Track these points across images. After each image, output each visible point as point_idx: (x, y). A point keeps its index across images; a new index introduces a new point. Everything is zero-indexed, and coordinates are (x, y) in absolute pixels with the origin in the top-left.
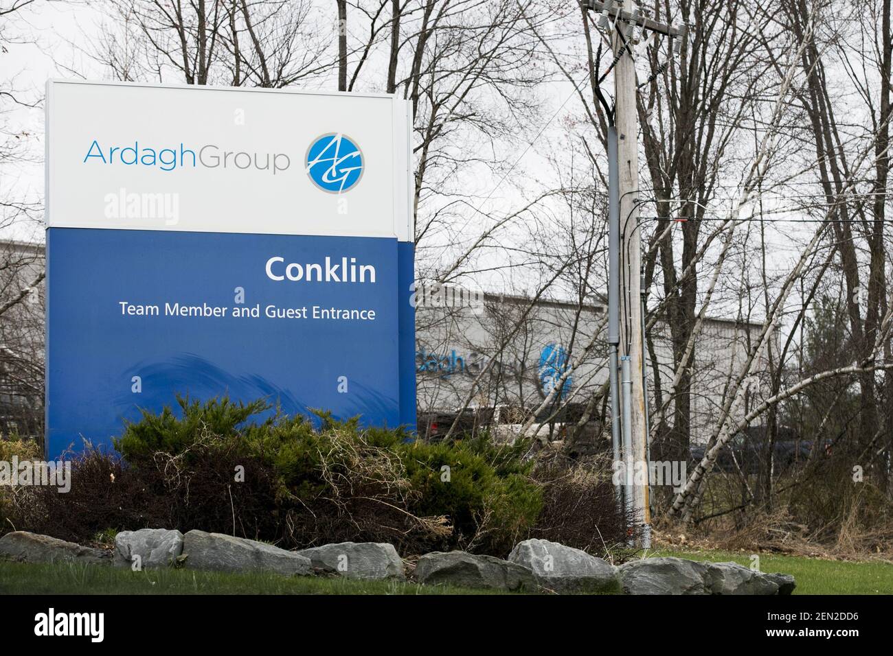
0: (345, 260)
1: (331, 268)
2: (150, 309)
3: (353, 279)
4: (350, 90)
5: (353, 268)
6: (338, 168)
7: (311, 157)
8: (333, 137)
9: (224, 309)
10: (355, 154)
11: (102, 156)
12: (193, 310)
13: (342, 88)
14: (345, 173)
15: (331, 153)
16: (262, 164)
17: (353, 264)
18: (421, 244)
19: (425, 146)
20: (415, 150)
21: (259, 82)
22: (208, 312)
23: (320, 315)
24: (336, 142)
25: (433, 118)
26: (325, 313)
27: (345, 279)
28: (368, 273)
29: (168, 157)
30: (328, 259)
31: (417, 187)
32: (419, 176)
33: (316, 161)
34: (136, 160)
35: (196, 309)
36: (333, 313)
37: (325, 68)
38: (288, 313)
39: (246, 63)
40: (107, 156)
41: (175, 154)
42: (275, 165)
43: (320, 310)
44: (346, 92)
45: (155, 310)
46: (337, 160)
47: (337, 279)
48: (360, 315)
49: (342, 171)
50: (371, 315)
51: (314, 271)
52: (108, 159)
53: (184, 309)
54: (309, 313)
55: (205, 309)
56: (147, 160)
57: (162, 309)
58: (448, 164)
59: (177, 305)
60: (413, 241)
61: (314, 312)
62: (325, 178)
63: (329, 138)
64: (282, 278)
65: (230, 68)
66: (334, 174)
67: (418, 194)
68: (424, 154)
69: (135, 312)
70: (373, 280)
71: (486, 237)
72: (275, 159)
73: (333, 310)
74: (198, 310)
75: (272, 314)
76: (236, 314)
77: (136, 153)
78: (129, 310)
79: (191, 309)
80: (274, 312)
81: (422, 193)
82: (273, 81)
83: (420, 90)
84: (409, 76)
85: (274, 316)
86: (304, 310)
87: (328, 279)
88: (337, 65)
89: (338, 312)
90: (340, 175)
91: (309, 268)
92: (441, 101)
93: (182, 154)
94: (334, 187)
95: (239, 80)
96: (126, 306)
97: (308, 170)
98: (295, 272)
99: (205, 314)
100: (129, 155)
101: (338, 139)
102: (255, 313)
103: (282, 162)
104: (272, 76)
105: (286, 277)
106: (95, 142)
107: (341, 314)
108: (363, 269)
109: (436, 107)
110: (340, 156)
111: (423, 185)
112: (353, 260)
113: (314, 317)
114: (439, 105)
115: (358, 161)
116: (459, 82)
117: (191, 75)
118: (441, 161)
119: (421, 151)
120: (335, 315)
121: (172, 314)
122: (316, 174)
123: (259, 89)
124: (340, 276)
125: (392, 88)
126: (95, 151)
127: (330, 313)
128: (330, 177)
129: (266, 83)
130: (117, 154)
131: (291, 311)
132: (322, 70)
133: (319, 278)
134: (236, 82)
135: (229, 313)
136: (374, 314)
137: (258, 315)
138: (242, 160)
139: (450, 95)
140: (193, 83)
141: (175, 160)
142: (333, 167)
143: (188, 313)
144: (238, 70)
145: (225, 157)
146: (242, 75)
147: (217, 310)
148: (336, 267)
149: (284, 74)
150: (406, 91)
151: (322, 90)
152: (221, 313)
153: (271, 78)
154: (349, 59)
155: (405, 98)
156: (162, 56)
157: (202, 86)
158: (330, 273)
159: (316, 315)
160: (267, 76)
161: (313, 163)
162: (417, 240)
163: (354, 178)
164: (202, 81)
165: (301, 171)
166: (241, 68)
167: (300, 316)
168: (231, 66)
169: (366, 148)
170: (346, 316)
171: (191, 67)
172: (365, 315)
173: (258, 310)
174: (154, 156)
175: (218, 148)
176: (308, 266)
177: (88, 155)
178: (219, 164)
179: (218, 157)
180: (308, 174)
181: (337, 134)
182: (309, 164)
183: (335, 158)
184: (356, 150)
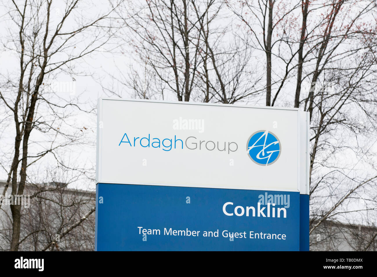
0: (269, 204)
1: (261, 209)
2: (155, 231)
3: (274, 216)
4: (273, 106)
5: (274, 209)
6: (266, 151)
7: (250, 144)
8: (263, 133)
9: (198, 232)
10: (276, 143)
11: (129, 142)
12: (180, 232)
13: (268, 104)
14: (270, 153)
15: (262, 142)
16: (221, 147)
17: (274, 207)
18: (312, 195)
19: (317, 137)
20: (311, 140)
21: (221, 99)
22: (189, 233)
23: (254, 236)
24: (265, 136)
25: (322, 122)
26: (257, 235)
27: (269, 216)
28: (282, 212)
29: (167, 143)
30: (259, 204)
31: (312, 162)
32: (313, 156)
33: (253, 146)
34: (149, 145)
35: (182, 232)
36: (261, 235)
37: (259, 92)
38: (235, 235)
39: (213, 88)
40: (132, 142)
41: (171, 141)
42: (229, 149)
43: (254, 233)
44: (271, 107)
45: (158, 231)
46: (265, 146)
47: (264, 216)
48: (277, 237)
49: (268, 152)
50: (284, 237)
51: (251, 211)
53: (175, 232)
54: (247, 235)
55: (187, 232)
56: (155, 145)
57: (162, 231)
58: (330, 149)
59: (171, 229)
60: (309, 194)
61: (251, 235)
62: (258, 157)
63: (261, 133)
64: (232, 214)
66: (263, 154)
67: (312, 166)
68: (316, 143)
69: (147, 233)
70: (285, 216)
71: (352, 192)
72: (229, 145)
73: (261, 234)
74: (183, 232)
75: (226, 235)
76: (205, 235)
77: (149, 140)
78: (143, 231)
79: (179, 231)
80: (227, 234)
81: (314, 165)
82: (228, 99)
83: (314, 105)
84: (307, 97)
85: (227, 237)
86: (245, 233)
87: (259, 215)
88: (265, 90)
89: (265, 235)
90: (267, 155)
91: (248, 209)
92: (327, 112)
93: (175, 141)
94: (263, 162)
95: (208, 98)
96: (142, 229)
97: (248, 152)
98: (239, 211)
99: (187, 235)
100: (145, 142)
101: (266, 134)
102: (216, 234)
103: (233, 147)
104: (228, 96)
105: (234, 214)
106: (125, 134)
107: (266, 236)
108: (279, 210)
109: (323, 116)
110: (267, 144)
111: (315, 161)
112: (274, 205)
113: (250, 238)
114: (325, 114)
115: (277, 147)
116: (337, 102)
117: (181, 95)
118: (326, 147)
119: (314, 140)
120: (263, 237)
121: (168, 234)
122: (253, 154)
123: (221, 104)
124: (266, 214)
125: (297, 104)
126: (125, 139)
127: (260, 235)
128: (261, 156)
129: (224, 101)
130: (138, 141)
131: (237, 234)
132: (257, 93)
133: (254, 215)
134: (207, 100)
135: (201, 234)
136: (285, 237)
137: (218, 236)
138: (210, 146)
139: (332, 108)
140: (181, 100)
141: (171, 145)
142: (263, 150)
143: (177, 234)
144: (208, 92)
145: (200, 144)
146: (210, 95)
147: (194, 232)
148: (264, 208)
149: (235, 95)
150: (306, 105)
151: (257, 106)
152: (196, 235)
153: (227, 97)
154: (272, 87)
155: (305, 110)
156: (164, 83)
157: (187, 102)
158: (260, 212)
159: (252, 236)
160: (225, 96)
161: (251, 148)
162: (311, 192)
163: (275, 157)
164: (187, 99)
165: (244, 152)
166: (209, 91)
167: (242, 237)
168: (204, 90)
169: (282, 140)
170: (269, 237)
171: (181, 90)
172: (280, 237)
173: (218, 233)
174: (159, 143)
175: (196, 138)
176: (247, 207)
177: (121, 142)
178: (196, 148)
179: (196, 144)
180: (248, 154)
181: (265, 131)
182: (249, 148)
183: (264, 145)
184: (276, 140)
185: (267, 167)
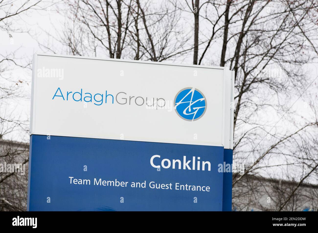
0: (194, 158)
1: (186, 162)
2: (85, 182)
3: (199, 169)
4: (199, 64)
5: (199, 162)
6: (192, 107)
7: (177, 100)
8: (191, 89)
9: (126, 183)
10: (202, 100)
11: (62, 96)
12: (109, 183)
13: (195, 63)
14: (196, 109)
15: (188, 98)
17: (199, 160)
18: (236, 150)
19: (240, 96)
20: (235, 98)
21: (150, 57)
22: (117, 184)
23: (179, 188)
24: (192, 92)
25: (245, 81)
26: (182, 187)
27: (194, 169)
28: (206, 165)
29: (99, 98)
30: (185, 157)
31: (235, 118)
32: (236, 113)
33: (180, 103)
34: (81, 99)
36: (186, 187)
37: (187, 51)
38: (162, 186)
39: (143, 46)
40: (65, 96)
41: (102, 96)
43: (179, 185)
44: (197, 66)
45: (88, 182)
46: (192, 103)
47: (189, 168)
48: (201, 189)
49: (194, 109)
50: (208, 189)
51: (177, 164)
52: (66, 98)
53: (104, 182)
54: (173, 187)
55: (116, 182)
56: (87, 99)
57: (92, 182)
58: (252, 106)
59: (100, 179)
60: (232, 149)
61: (176, 186)
62: (184, 112)
63: (188, 90)
64: (159, 167)
65: (134, 49)
66: (190, 110)
67: (235, 123)
68: (239, 100)
69: (77, 182)
70: (209, 169)
71: (274, 147)
73: (186, 186)
74: (112, 183)
75: (153, 186)
76: (133, 186)
77: (81, 95)
78: (74, 181)
79: (108, 182)
80: (154, 185)
81: (237, 122)
82: (158, 57)
83: (238, 66)
84: (233, 57)
85: (154, 188)
86: (171, 185)
87: (184, 168)
88: (193, 50)
89: (190, 186)
90: (193, 111)
91: (174, 161)
92: (250, 71)
93: (106, 97)
94: (189, 118)
95: (139, 56)
96: (73, 179)
97: (175, 108)
98: (166, 164)
99: (116, 185)
100: (77, 97)
101: (193, 91)
102: (143, 185)
104: (157, 54)
105: (161, 166)
106: (59, 88)
107: (191, 188)
108: (204, 163)
109: (246, 75)
111: (238, 118)
112: (199, 158)
114: (248, 74)
115: (203, 103)
116: (260, 61)
117: (113, 52)
118: (249, 104)
119: (238, 98)
120: (188, 188)
121: (98, 184)
122: (180, 110)
123: (150, 61)
124: (191, 167)
125: (223, 63)
126: (59, 93)
127: (185, 187)
128: (187, 112)
129: (154, 59)
130: (71, 95)
131: (163, 185)
132: (185, 52)
133: (180, 168)
134: (137, 58)
135: (129, 185)
136: (209, 189)
137: (145, 187)
138: (140, 101)
139: (254, 68)
140: (114, 58)
141: (102, 100)
142: (189, 106)
143: (106, 184)
144: (139, 51)
145: (130, 99)
146: (140, 54)
147: (123, 183)
148: (189, 161)
149: (164, 54)
150: (231, 65)
151: (184, 64)
152: (125, 185)
153: (157, 56)
154: (199, 47)
155: (230, 69)
156: (97, 41)
157: (118, 60)
158: (186, 165)
159: (177, 188)
160: (155, 54)
161: (178, 104)
162: (234, 148)
163: (200, 113)
164: (119, 57)
166: (140, 49)
167: (168, 188)
168: (134, 48)
169: (208, 97)
170: (194, 189)
171: (113, 48)
172: (204, 189)
173: (145, 184)
174: (91, 97)
175: (126, 94)
176: (174, 160)
177: (55, 96)
178: (126, 103)
179: (126, 99)
180: (175, 110)
181: (192, 88)
182: (176, 104)
183: (191, 101)
184: (202, 97)
185: (193, 123)
